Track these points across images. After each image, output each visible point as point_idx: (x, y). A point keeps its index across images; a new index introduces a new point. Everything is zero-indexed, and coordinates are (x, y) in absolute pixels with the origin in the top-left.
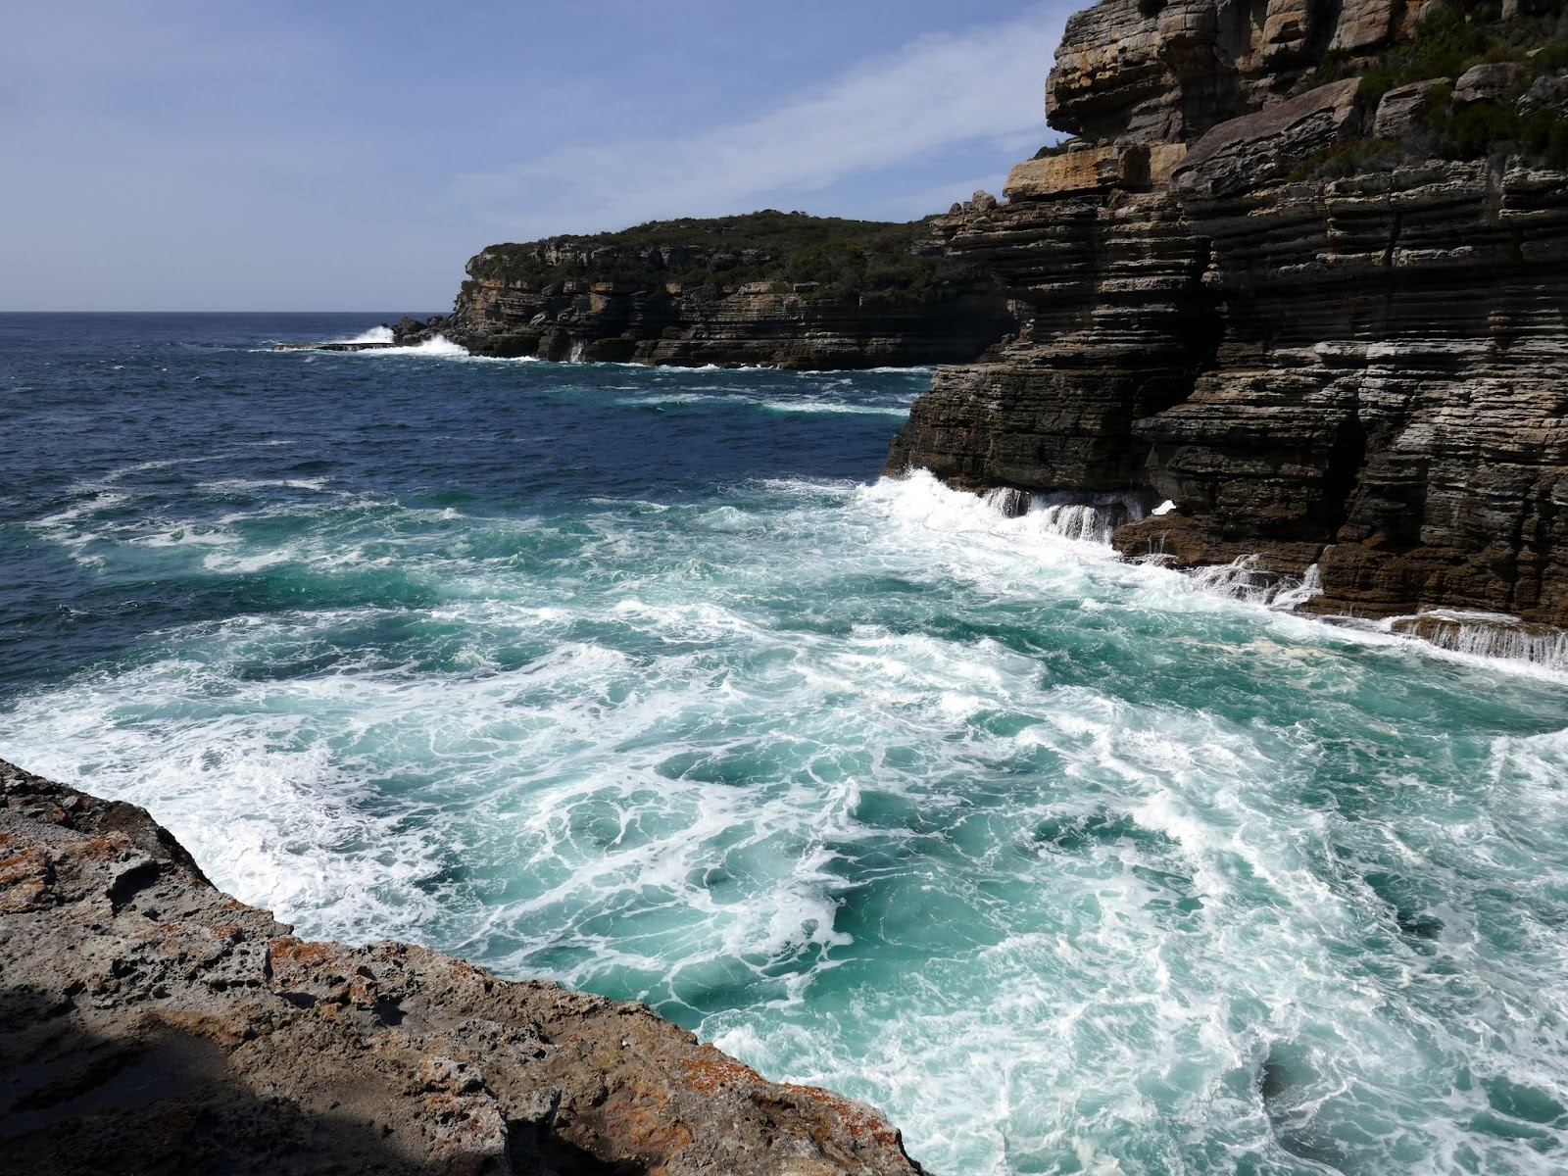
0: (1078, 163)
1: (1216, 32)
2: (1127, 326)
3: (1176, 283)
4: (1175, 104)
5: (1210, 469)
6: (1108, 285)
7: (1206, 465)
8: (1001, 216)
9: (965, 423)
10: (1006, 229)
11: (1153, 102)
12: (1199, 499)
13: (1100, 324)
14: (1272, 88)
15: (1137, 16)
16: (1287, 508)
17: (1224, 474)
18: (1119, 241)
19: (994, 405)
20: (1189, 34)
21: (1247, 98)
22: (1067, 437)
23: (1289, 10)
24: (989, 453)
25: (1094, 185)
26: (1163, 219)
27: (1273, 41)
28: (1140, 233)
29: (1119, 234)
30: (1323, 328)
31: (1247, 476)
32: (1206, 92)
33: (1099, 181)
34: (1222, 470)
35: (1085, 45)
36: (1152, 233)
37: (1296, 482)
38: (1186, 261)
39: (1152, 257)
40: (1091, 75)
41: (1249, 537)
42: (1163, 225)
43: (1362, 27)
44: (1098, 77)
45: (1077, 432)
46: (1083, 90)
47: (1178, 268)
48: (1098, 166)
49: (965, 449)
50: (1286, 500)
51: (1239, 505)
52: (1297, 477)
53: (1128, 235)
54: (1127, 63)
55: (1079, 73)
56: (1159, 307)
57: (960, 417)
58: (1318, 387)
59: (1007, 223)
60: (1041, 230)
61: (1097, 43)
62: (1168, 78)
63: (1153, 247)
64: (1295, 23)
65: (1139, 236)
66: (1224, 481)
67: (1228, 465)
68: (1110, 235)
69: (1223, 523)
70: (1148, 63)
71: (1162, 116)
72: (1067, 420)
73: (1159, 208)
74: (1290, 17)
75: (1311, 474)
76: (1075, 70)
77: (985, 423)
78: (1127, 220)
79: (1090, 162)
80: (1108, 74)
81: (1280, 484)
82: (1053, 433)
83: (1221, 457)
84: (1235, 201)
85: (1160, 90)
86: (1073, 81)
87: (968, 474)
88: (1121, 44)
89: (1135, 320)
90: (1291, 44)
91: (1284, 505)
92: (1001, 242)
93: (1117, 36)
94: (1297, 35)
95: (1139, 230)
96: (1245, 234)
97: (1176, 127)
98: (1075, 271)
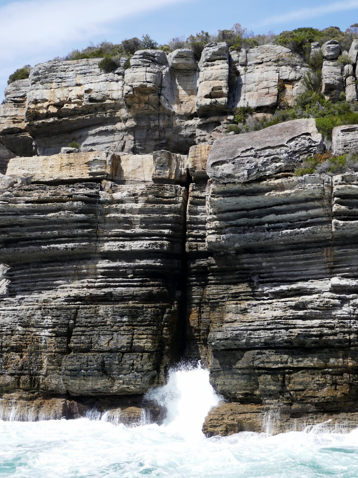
0: (72, 161)
1: (161, 87)
2: (124, 275)
3: (162, 245)
4: (129, 130)
5: (280, 365)
6: (108, 246)
7: (277, 363)
8: (21, 193)
9: (18, 349)
10: (27, 202)
11: (110, 127)
12: (273, 388)
13: (102, 274)
14: (200, 127)
15: (98, 70)
16: (336, 389)
17: (290, 368)
18: (117, 215)
19: (46, 332)
20: (149, 85)
21: (180, 131)
22: (123, 353)
23: (215, 79)
24: (43, 371)
25: (87, 176)
26: (148, 202)
27: (206, 97)
28: (131, 211)
29: (117, 210)
30: (296, 273)
31: (307, 369)
32: (152, 124)
33: (90, 174)
34: (289, 365)
35: (54, 85)
36: (141, 211)
37: (340, 372)
38: (166, 231)
39: (141, 227)
40: (58, 105)
41: (308, 413)
42: (149, 206)
43: (260, 95)
44: (65, 106)
45: (131, 349)
46: (49, 115)
47: (161, 235)
48: (89, 164)
49: (22, 369)
50: (335, 384)
51: (303, 390)
52: (341, 367)
53: (123, 212)
54: (91, 100)
55: (47, 104)
56: (150, 262)
57: (13, 344)
58: (341, 306)
59: (27, 198)
60: (59, 204)
61: (64, 84)
62: (123, 113)
63: (142, 221)
64: (220, 88)
65: (131, 213)
66: (289, 373)
67: (292, 362)
68: (108, 211)
69: (291, 404)
70: (108, 101)
71: (117, 137)
72: (123, 341)
73: (142, 195)
74: (217, 84)
75: (350, 364)
76: (45, 100)
77: (38, 348)
78: (120, 201)
79: (82, 160)
80: (72, 106)
81: (329, 373)
82: (111, 351)
83: (286, 356)
84: (255, 186)
85: (114, 120)
86: (41, 108)
87: (25, 390)
88: (86, 87)
89: (129, 271)
90: (219, 100)
91: (333, 387)
92: (23, 212)
93: (81, 81)
94: (221, 95)
95: (132, 208)
96: (247, 210)
97: (130, 145)
98: (83, 235)
